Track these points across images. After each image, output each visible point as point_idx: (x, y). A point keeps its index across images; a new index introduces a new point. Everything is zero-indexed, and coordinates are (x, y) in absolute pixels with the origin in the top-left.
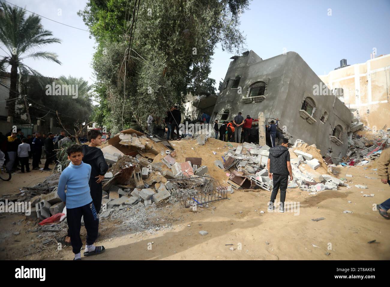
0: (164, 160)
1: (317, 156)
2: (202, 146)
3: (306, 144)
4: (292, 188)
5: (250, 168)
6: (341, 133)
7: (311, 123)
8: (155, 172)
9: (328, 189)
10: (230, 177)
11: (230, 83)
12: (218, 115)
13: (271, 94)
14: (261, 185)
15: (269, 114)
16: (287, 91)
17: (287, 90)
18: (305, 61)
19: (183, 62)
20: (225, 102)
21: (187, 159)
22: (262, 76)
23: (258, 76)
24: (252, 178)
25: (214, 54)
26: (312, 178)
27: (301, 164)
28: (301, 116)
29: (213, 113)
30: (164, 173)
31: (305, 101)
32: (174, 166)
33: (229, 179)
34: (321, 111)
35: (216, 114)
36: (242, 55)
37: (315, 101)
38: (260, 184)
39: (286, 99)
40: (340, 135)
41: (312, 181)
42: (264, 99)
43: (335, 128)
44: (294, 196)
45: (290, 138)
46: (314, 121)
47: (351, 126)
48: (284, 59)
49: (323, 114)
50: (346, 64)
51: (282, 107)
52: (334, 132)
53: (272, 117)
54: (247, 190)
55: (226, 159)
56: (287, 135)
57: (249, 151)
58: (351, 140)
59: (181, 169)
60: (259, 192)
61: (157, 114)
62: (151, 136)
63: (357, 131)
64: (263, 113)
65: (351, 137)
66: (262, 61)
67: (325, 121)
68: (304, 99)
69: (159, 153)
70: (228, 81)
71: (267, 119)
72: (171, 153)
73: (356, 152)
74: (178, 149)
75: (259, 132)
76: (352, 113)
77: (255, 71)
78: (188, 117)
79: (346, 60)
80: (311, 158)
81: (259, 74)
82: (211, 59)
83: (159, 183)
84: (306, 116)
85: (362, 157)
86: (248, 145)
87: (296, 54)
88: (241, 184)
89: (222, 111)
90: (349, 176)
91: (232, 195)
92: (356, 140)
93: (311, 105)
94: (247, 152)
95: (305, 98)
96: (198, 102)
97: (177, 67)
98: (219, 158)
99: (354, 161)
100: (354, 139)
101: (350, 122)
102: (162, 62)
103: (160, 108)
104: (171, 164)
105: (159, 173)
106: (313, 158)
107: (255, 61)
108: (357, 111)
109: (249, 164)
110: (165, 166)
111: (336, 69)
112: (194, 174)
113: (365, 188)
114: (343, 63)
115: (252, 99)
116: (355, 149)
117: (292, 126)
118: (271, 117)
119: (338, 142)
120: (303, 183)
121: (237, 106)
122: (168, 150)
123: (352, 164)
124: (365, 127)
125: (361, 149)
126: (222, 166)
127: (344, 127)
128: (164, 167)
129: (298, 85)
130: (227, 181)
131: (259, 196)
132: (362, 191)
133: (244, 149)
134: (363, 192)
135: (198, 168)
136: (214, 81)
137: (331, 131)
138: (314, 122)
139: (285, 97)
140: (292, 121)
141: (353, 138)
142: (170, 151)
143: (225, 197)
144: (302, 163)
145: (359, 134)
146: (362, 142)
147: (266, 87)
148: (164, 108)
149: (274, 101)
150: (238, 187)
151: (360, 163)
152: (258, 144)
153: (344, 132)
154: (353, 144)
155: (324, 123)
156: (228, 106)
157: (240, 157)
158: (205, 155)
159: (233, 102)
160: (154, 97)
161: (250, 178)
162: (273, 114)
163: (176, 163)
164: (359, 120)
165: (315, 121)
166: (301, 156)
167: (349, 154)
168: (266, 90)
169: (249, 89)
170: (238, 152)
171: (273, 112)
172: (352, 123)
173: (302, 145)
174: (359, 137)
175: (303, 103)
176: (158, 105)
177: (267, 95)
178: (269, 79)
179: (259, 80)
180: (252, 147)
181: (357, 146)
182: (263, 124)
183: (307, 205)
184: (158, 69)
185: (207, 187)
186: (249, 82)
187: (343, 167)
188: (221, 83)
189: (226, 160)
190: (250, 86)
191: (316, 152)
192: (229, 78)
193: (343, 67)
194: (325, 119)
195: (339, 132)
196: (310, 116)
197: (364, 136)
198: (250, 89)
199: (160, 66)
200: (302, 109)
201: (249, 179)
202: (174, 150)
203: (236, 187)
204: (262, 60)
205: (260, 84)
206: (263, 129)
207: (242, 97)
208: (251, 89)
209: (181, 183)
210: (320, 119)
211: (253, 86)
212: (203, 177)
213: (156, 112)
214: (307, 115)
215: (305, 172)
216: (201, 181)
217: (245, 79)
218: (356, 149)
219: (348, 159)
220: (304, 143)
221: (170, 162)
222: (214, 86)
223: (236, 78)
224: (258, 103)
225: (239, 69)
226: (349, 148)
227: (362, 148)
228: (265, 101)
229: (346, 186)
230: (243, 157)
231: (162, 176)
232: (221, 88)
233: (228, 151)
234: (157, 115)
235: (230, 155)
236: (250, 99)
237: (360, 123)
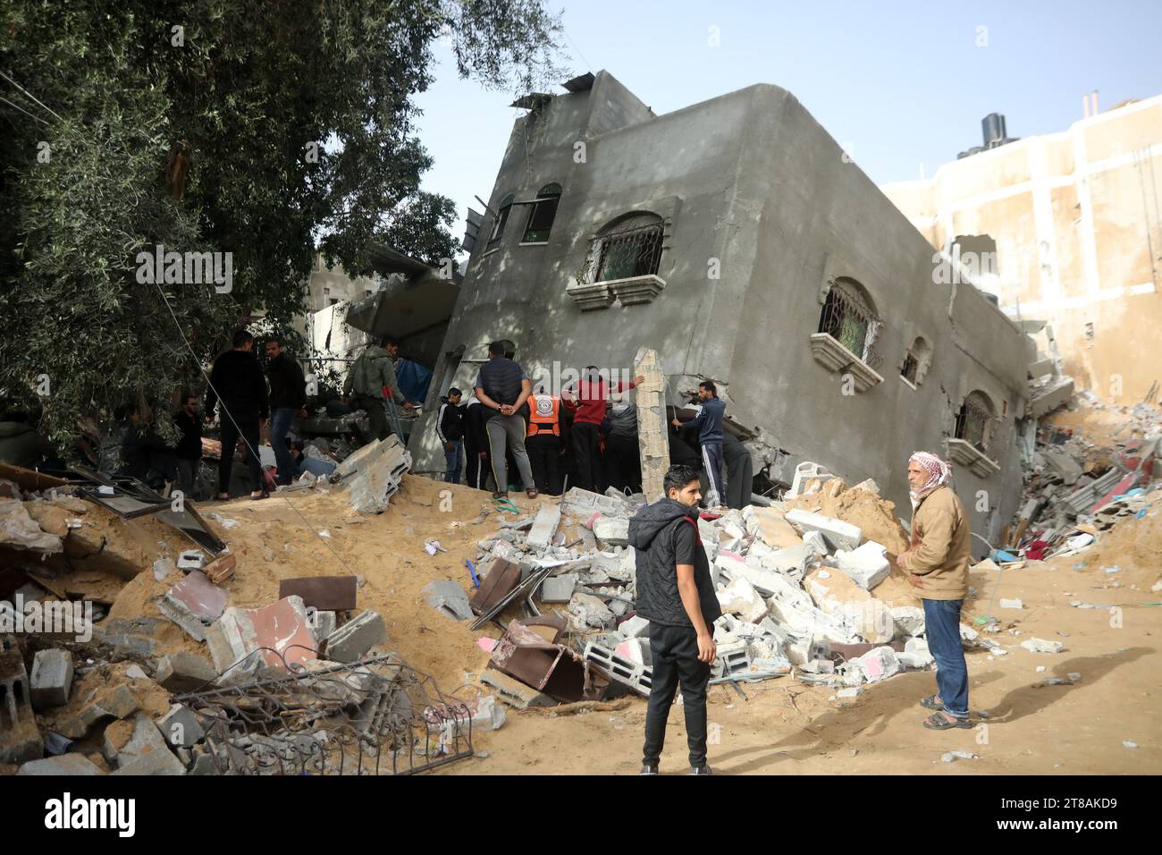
0: (166, 600)
1: (880, 529)
2: (372, 519)
3: (837, 482)
4: (765, 678)
5: (592, 606)
6: (988, 423)
7: (864, 389)
8: (109, 665)
9: (912, 668)
10: (495, 653)
11: (517, 216)
12: (462, 367)
13: (686, 266)
14: (632, 676)
15: (681, 355)
16: (753, 253)
17: (754, 249)
18: (821, 124)
19: (261, 126)
20: (494, 306)
21: (287, 588)
22: (649, 186)
23: (634, 189)
24: (594, 650)
25: (429, 86)
26: (854, 630)
27: (815, 568)
28: (818, 361)
29: (441, 357)
30: (161, 668)
31: (830, 296)
32: (221, 628)
33: (492, 665)
34: (900, 335)
35: (455, 360)
36: (565, 91)
37: (874, 293)
38: (628, 675)
39: (751, 288)
40: (986, 435)
41: (856, 641)
42: (660, 288)
43: (962, 405)
44: (767, 714)
45: (779, 458)
46: (872, 380)
47: (1026, 393)
48: (738, 112)
49: (910, 347)
50: (1005, 135)
51: (734, 326)
52: (961, 419)
53: (694, 370)
54: (567, 706)
55: (484, 570)
56: (765, 445)
57: (592, 530)
58: (1032, 451)
59: (254, 640)
60: (623, 712)
61: (132, 378)
62: (104, 489)
63: (1051, 413)
64: (652, 353)
65: (1030, 439)
66: (653, 120)
67: (919, 378)
68: (828, 288)
69: (142, 569)
70: (505, 210)
71: (673, 380)
72: (205, 564)
73: (1054, 499)
74: (245, 543)
75: (640, 437)
76: (1031, 339)
77: (622, 166)
78: (326, 378)
79: (1003, 118)
80: (854, 539)
81: (639, 178)
82: (409, 113)
83: (131, 717)
84: (840, 359)
85: (1072, 519)
86: (585, 503)
87: (784, 97)
88: (543, 683)
89: (481, 349)
90: (1011, 604)
91: (500, 740)
92: (1052, 450)
93: (859, 311)
94: (582, 534)
95: (830, 282)
96: (368, 309)
97: (235, 149)
98: (453, 572)
99: (1044, 538)
100: (1044, 445)
101: (1021, 378)
102: (147, 129)
103: (147, 348)
104: (205, 617)
105: (135, 671)
106: (863, 541)
107: (620, 117)
108: (1050, 332)
109: (590, 586)
110: (172, 630)
111: (962, 156)
112: (315, 655)
113: (1054, 650)
114: (993, 132)
115: (610, 289)
116: (1051, 488)
117: (784, 406)
118: (689, 370)
119: (979, 462)
120: (817, 651)
121: (547, 321)
122: (190, 553)
123: (1038, 551)
124: (1082, 394)
125: (1069, 486)
126: (463, 608)
127: (998, 400)
128: (166, 635)
129: (800, 229)
130: (482, 672)
131: (621, 728)
132: (1040, 665)
133: (569, 521)
134: (1043, 668)
135: (338, 625)
136: (450, 206)
137: (947, 417)
138: (872, 384)
139: (747, 278)
140: (782, 383)
141: (1039, 444)
142: (201, 556)
143: (463, 750)
144: (818, 564)
145: (1062, 427)
146: (1075, 459)
147: (668, 236)
148: (167, 347)
149: (702, 300)
150: (528, 695)
151: (1063, 548)
152: (640, 491)
153: (1000, 419)
154: (1039, 468)
155: (919, 384)
156: (507, 324)
157: (549, 558)
158: (384, 560)
159: (528, 303)
160: (111, 293)
161: (581, 652)
162: (699, 356)
163: (231, 610)
164: (1059, 367)
165: (879, 381)
166: (815, 533)
167: (1026, 512)
168: (668, 248)
169: (597, 247)
170: (538, 537)
171: (697, 348)
172: (1031, 382)
173: (821, 488)
174: (1061, 438)
175: (824, 302)
176: (140, 334)
177: (672, 271)
178: (679, 203)
179: (635, 206)
180: (605, 509)
181: (1054, 474)
182: (656, 402)
183: (814, 745)
184: (127, 158)
185: (377, 714)
186: (595, 214)
187: (998, 568)
188: (472, 218)
189: (484, 575)
190: (601, 232)
191: (876, 515)
192: (511, 197)
193: (994, 145)
194: (922, 368)
195: (982, 418)
196: (857, 358)
197: (1079, 434)
198: (600, 245)
199: (136, 144)
200: (820, 331)
201: (575, 655)
202: (222, 546)
203: (516, 697)
204: (653, 115)
205: (642, 225)
206: (657, 423)
207: (566, 282)
208: (604, 244)
209: (238, 707)
210: (899, 368)
211: (614, 233)
212: (359, 665)
213: (131, 369)
214: (842, 355)
215: (829, 603)
216: (346, 685)
217: (578, 201)
218: (1054, 488)
219: (1022, 534)
220: (830, 478)
221: (199, 609)
222: (450, 230)
223: (539, 196)
224: (635, 308)
225: (553, 155)
226: (1026, 484)
227: (1073, 482)
228: (663, 297)
229: (987, 650)
230: (564, 557)
231: (149, 683)
232: (474, 239)
233: (494, 535)
234: (137, 383)
235: (502, 551)
236: (598, 291)
237: (1061, 377)
